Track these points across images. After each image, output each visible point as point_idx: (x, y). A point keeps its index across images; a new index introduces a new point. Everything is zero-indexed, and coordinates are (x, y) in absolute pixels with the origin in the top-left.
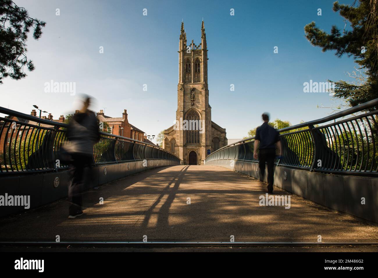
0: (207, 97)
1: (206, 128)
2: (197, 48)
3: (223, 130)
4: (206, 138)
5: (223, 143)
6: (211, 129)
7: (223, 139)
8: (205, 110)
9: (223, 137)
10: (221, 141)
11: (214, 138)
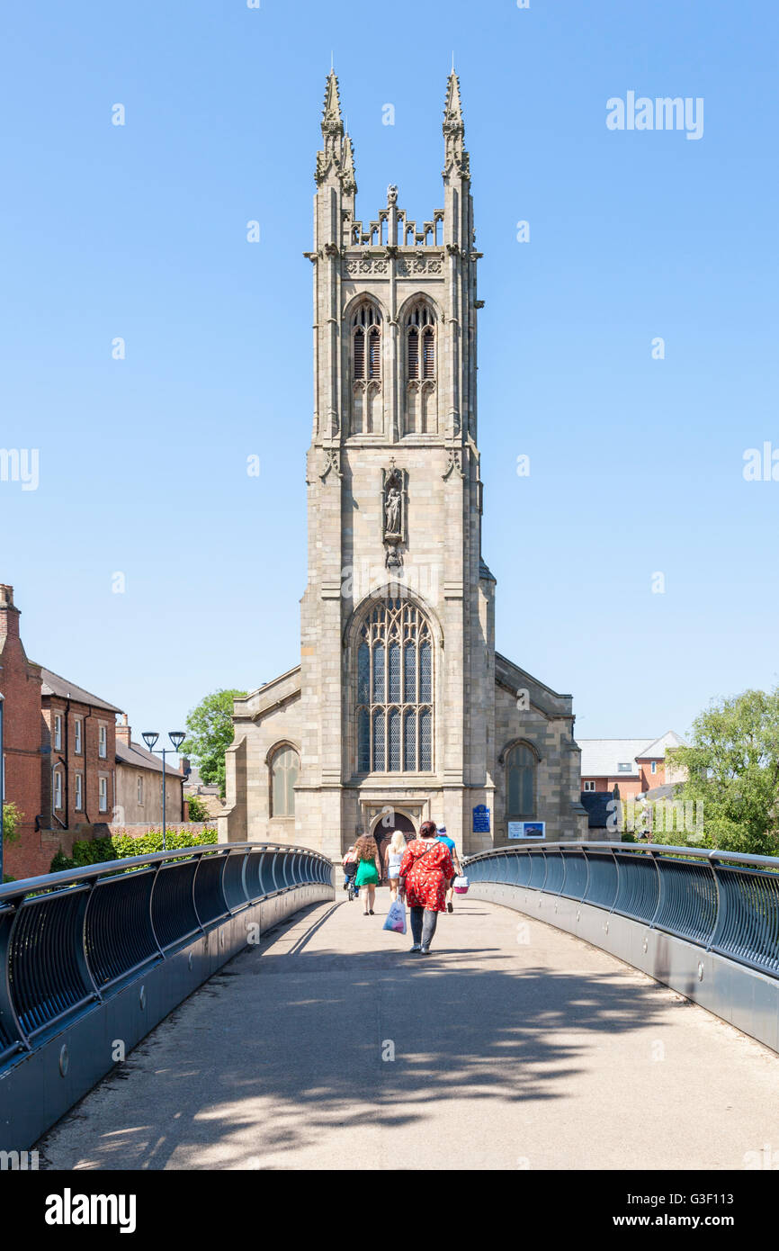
0: (471, 525)
1: (466, 695)
2: (419, 239)
3: (557, 702)
4: (465, 747)
5: (557, 770)
6: (492, 694)
7: (559, 748)
8: (460, 594)
9: (556, 741)
10: (544, 760)
11: (507, 746)
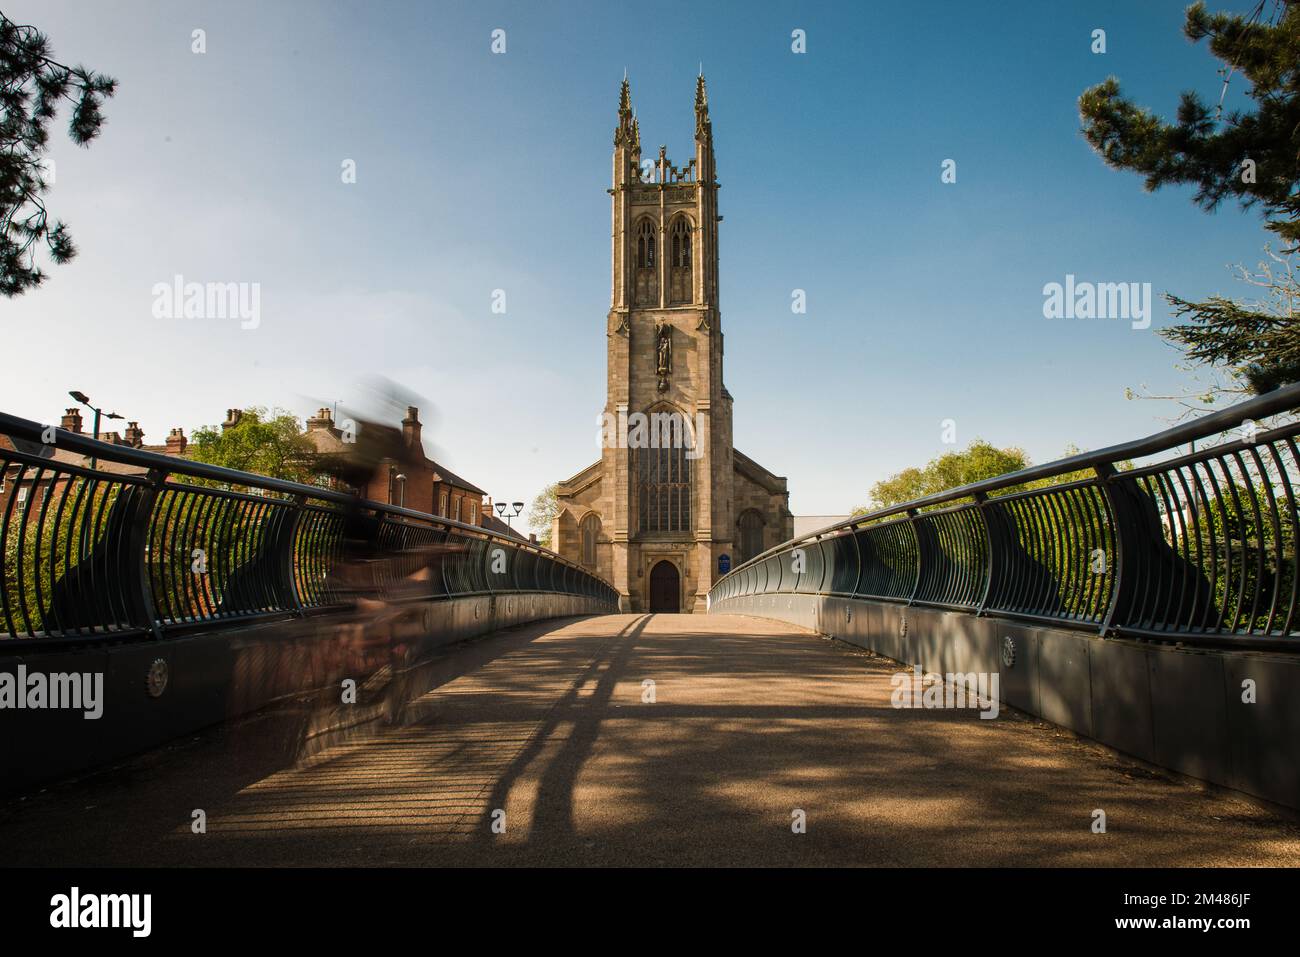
0: (716, 361)
1: (713, 477)
2: (680, 177)
3: (776, 483)
4: (712, 513)
5: (777, 530)
6: (731, 477)
7: (778, 515)
8: (708, 407)
9: (777, 509)
10: (768, 524)
11: (742, 513)
